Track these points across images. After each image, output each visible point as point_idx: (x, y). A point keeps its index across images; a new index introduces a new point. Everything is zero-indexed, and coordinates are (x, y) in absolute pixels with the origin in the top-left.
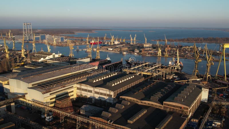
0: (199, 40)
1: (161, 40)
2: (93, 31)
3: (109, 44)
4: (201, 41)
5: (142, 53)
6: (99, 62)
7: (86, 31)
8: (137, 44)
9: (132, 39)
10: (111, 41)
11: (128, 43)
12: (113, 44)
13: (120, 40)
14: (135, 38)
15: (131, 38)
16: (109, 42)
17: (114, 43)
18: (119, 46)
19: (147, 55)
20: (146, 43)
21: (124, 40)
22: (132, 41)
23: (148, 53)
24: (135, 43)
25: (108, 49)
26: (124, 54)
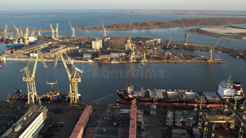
0: (129, 26)
1: (86, 28)
3: (22, 43)
5: (99, 58)
9: (53, 31)
12: (28, 41)
13: (33, 33)
14: (57, 29)
15: (53, 30)
16: (21, 40)
18: (43, 46)
19: (112, 62)
20: (74, 36)
21: (39, 33)
22: (53, 34)
23: (109, 58)
24: (57, 36)
25: (29, 55)
26: (70, 64)
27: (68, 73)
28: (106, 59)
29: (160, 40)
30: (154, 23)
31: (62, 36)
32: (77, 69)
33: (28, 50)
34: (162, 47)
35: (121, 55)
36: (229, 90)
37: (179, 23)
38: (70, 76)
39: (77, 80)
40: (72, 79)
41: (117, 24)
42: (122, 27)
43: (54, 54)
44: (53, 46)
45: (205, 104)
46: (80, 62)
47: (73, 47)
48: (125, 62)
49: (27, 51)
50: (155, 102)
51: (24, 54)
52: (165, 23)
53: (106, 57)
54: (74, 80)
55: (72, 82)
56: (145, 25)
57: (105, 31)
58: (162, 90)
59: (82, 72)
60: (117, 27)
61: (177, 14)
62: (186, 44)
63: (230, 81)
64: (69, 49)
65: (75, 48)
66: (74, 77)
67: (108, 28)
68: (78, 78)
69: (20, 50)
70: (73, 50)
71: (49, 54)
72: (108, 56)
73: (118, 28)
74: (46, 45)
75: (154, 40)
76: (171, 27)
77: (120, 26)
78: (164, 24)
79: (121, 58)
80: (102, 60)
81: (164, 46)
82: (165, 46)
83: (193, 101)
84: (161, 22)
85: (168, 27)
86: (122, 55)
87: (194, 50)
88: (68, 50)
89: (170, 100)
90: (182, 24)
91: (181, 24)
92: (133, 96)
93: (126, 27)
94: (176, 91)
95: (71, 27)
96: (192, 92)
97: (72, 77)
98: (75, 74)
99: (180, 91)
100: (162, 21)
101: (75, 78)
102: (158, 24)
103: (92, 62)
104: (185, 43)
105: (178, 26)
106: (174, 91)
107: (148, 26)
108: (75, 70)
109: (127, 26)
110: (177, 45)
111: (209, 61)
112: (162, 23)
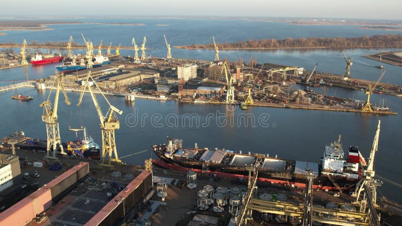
0: (270, 45)
1: (197, 45)
2: (43, 26)
3: (83, 64)
4: (274, 46)
5: (179, 94)
6: (52, 189)
7: (26, 26)
8: (150, 61)
9: (136, 49)
10: (87, 57)
11: (127, 58)
12: (93, 63)
13: (109, 51)
14: (143, 45)
15: (136, 46)
16: (83, 60)
17: (94, 60)
18: (110, 71)
19: (195, 102)
20: (169, 57)
21: (117, 51)
22: (136, 53)
23: (195, 94)
24: (144, 57)
25: (80, 83)
26: (129, 99)
27: (100, 114)
28: (188, 96)
29: (302, 69)
30: (316, 42)
31: (150, 57)
32: (113, 108)
33: (82, 75)
34: (299, 81)
35: (213, 91)
36: (332, 160)
37: (362, 43)
38: (102, 119)
39: (114, 126)
40: (106, 123)
41: (250, 41)
42: (258, 46)
43: (114, 83)
44: (123, 71)
45: (290, 180)
46: (147, 99)
47: (150, 74)
48: (218, 102)
49: (80, 77)
50: (205, 169)
51: (75, 82)
52: (335, 42)
53: (190, 92)
54: (108, 126)
55: (105, 129)
56: (298, 45)
57: (218, 52)
58: (228, 151)
59: (121, 113)
60: (250, 45)
61: (374, 27)
62: (346, 79)
63: (339, 145)
64: (143, 77)
65: (151, 76)
66: (109, 121)
67: (234, 47)
68: (115, 121)
69: (71, 76)
70: (149, 79)
71: (107, 83)
72: (193, 90)
73: (250, 47)
74: (114, 70)
75: (288, 69)
76: (347, 48)
77: (255, 44)
78: (332, 44)
79: (214, 96)
80: (182, 96)
81: (302, 80)
82: (304, 81)
83: (269, 174)
84: (329, 40)
85: (341, 49)
86: (215, 92)
87: (355, 90)
88: (142, 79)
89: (231, 168)
90: (367, 45)
91: (365, 43)
92: (174, 157)
93: (265, 46)
94: (251, 154)
95: (167, 43)
96: (278, 159)
97: (106, 121)
98: (111, 115)
99: (257, 154)
100: (331, 38)
101: (111, 122)
102: (322, 43)
103: (166, 99)
104: (345, 77)
105: (361, 48)
106: (247, 154)
107: (304, 45)
108: (111, 109)
109: (267, 46)
110: (326, 79)
111: (364, 110)
112: (331, 41)
